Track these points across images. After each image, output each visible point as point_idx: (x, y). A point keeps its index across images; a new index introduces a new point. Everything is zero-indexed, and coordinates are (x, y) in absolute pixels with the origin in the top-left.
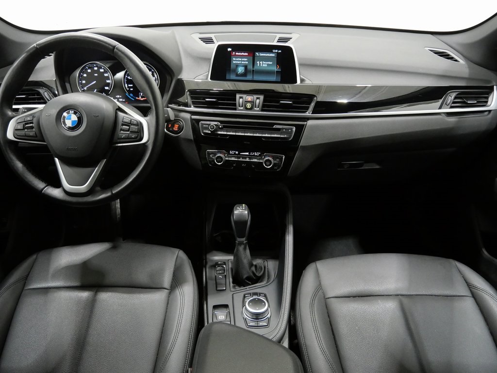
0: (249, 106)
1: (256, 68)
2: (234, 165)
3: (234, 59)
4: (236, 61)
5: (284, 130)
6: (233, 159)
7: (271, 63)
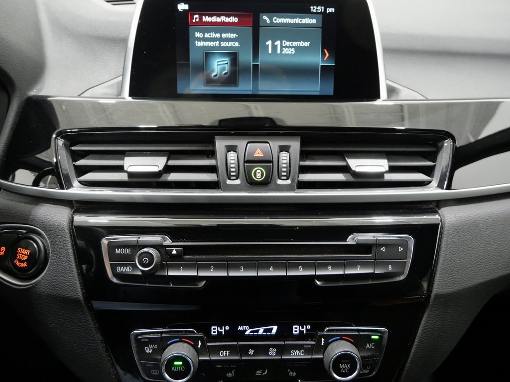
0: (258, 173)
1: (262, 59)
2: (229, 375)
3: (198, 35)
4: (204, 39)
5: (383, 249)
6: (224, 355)
7: (307, 44)
